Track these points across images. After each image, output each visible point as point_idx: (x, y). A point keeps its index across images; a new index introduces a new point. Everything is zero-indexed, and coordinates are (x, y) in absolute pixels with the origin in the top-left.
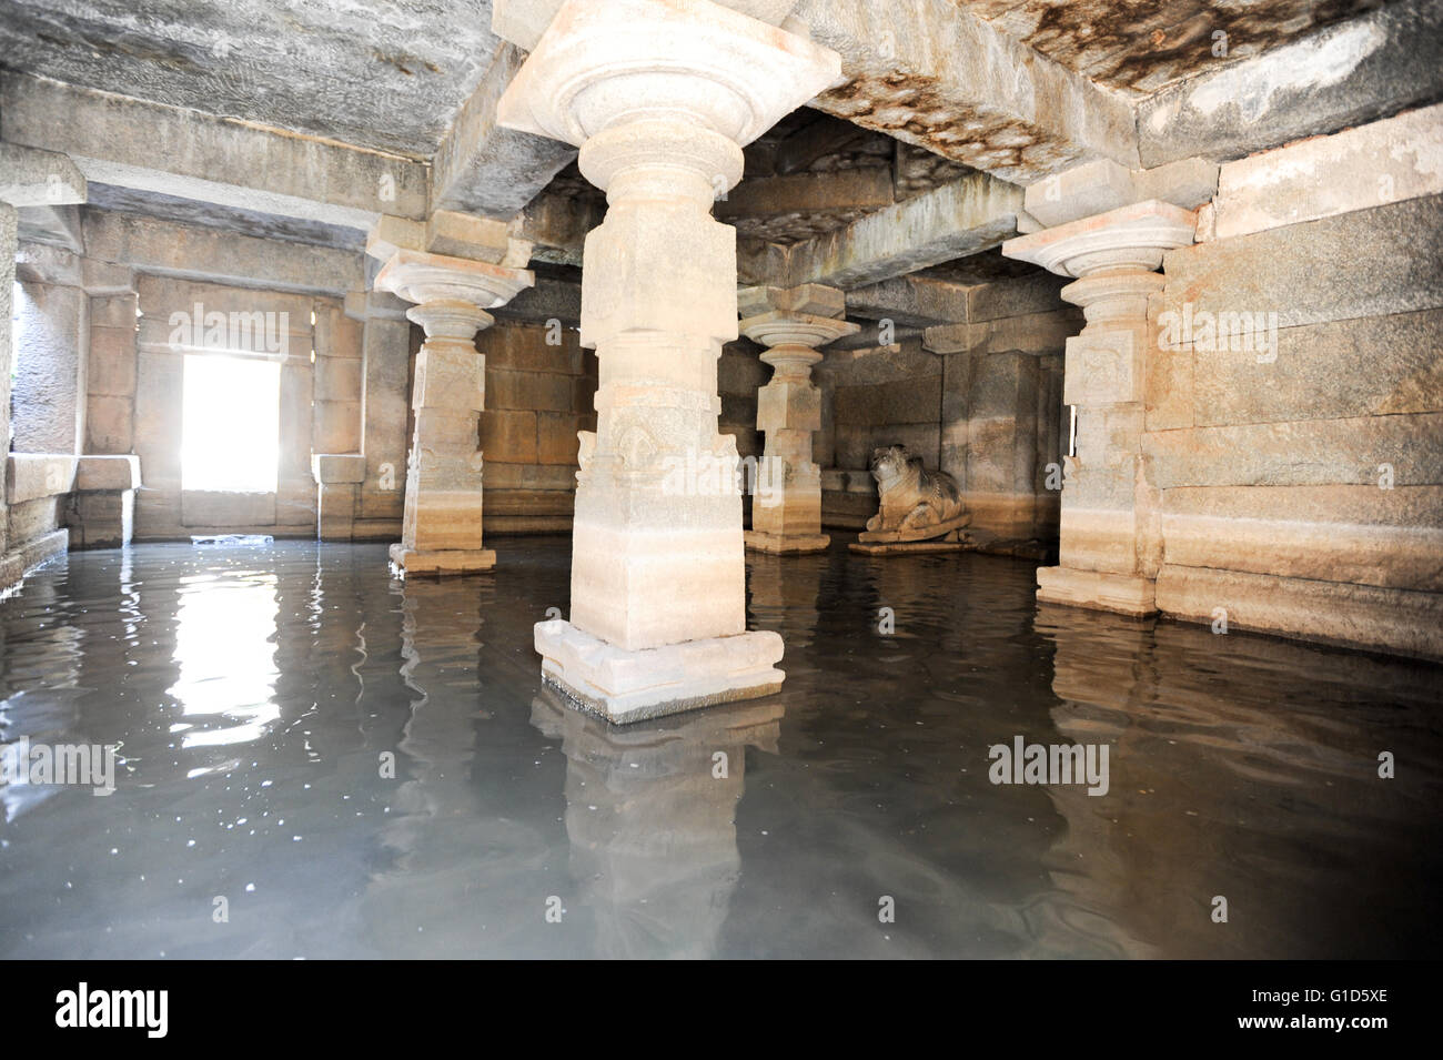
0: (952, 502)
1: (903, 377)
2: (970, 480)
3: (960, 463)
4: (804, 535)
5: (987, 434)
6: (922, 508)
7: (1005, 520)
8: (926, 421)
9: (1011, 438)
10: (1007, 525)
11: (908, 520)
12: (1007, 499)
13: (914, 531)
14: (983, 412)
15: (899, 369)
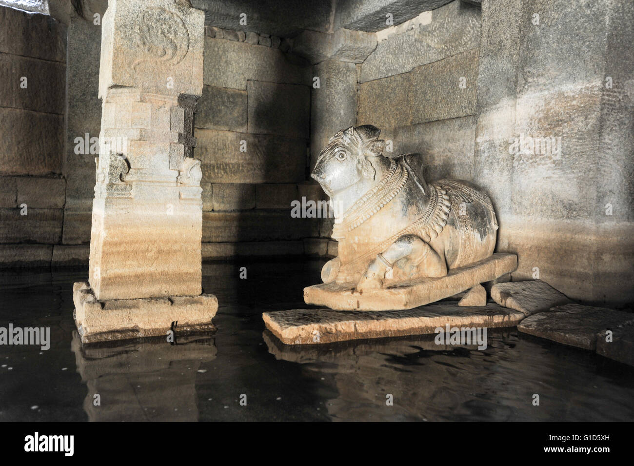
0: (477, 235)
1: (433, 57)
2: (517, 198)
3: (501, 171)
4: (153, 299)
5: (546, 118)
6: (404, 248)
7: (578, 269)
8: (461, 114)
9: (593, 120)
10: (582, 277)
11: (376, 270)
12: (583, 230)
13: (386, 292)
14: (542, 80)
15: (428, 46)
